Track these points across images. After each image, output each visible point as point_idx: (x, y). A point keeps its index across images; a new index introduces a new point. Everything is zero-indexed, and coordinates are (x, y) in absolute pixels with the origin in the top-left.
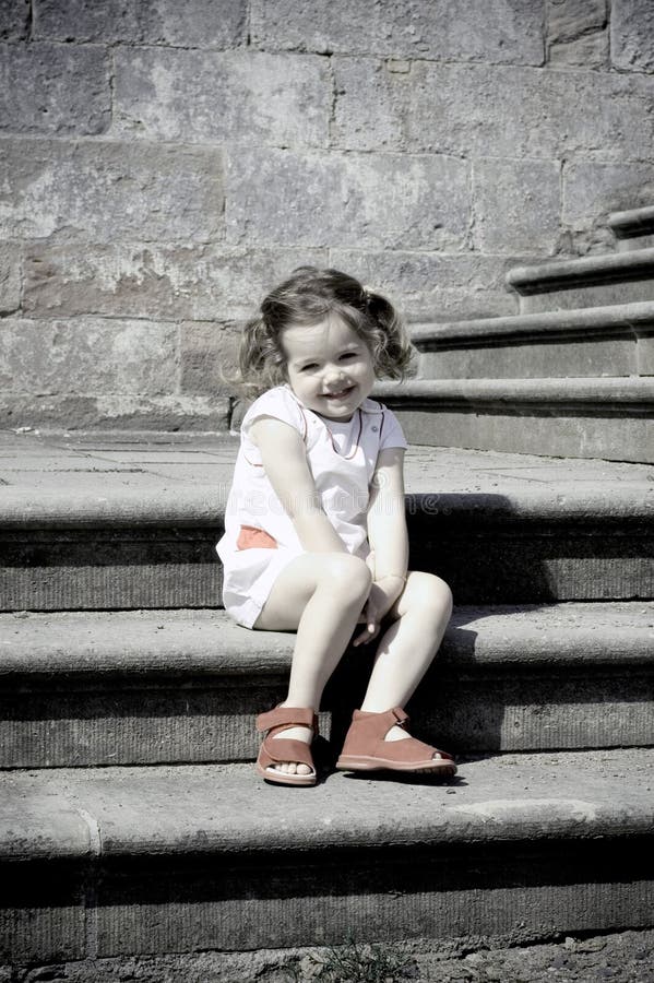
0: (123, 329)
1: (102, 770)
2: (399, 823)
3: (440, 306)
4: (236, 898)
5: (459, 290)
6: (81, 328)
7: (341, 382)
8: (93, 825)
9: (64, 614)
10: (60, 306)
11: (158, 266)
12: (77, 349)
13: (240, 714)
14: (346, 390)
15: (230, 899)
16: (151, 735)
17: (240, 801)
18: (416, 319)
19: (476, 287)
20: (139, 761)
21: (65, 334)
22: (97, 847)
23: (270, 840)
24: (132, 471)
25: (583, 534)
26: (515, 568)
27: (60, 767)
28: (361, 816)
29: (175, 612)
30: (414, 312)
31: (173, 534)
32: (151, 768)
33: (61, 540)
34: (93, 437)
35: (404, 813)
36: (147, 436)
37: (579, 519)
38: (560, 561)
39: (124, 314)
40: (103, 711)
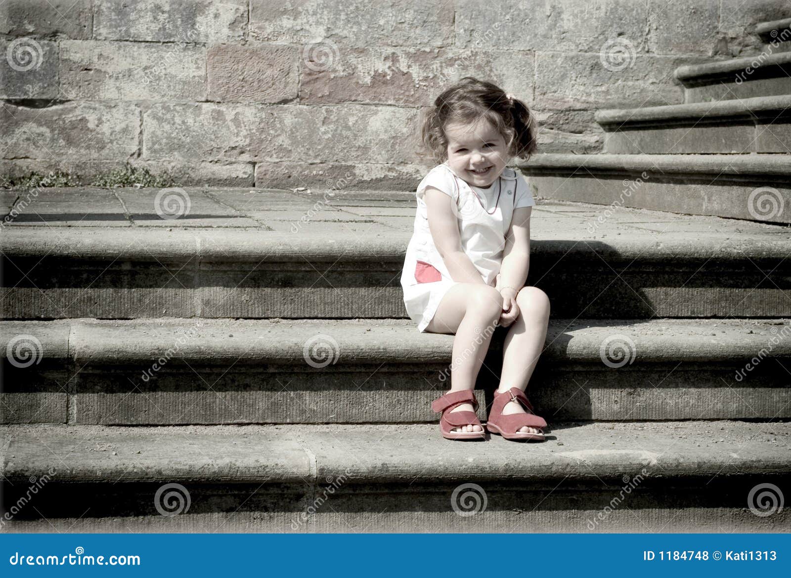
0: (376, 113)
1: (326, 426)
2: (520, 463)
3: (621, 96)
4: (409, 510)
5: (637, 83)
6: (343, 112)
7: (481, 163)
8: (313, 458)
9: (305, 320)
10: (328, 96)
11: (403, 65)
12: (340, 128)
13: (421, 390)
14: (486, 168)
15: (405, 510)
16: (359, 403)
17: (414, 446)
18: (603, 106)
19: (651, 81)
20: (350, 421)
21: (332, 117)
22: (314, 472)
23: (431, 471)
24: (366, 222)
25: (676, 270)
26: (626, 294)
27: (297, 424)
28: (494, 457)
29: (382, 321)
30: (601, 100)
31: (381, 266)
32: (358, 426)
33: (303, 269)
34: (351, 196)
35: (525, 457)
36: (392, 196)
37: (672, 259)
38: (659, 289)
39: (377, 102)
40: (327, 386)
